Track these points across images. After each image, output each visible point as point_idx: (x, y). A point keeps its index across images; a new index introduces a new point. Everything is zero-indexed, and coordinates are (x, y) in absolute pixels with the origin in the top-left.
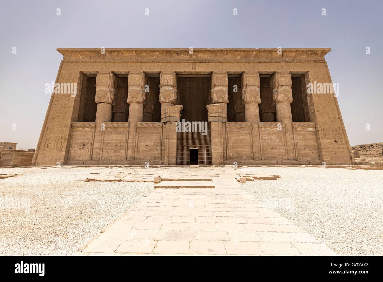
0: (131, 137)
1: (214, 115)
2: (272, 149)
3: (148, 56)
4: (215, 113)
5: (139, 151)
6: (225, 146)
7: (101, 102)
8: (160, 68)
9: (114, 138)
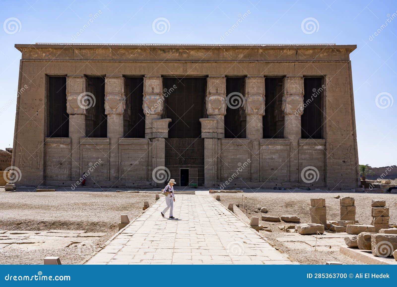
0: (113, 155)
1: (208, 131)
2: (273, 169)
3: (127, 53)
4: (209, 129)
5: (123, 172)
6: (220, 166)
7: (76, 114)
8: (143, 71)
9: (94, 156)
